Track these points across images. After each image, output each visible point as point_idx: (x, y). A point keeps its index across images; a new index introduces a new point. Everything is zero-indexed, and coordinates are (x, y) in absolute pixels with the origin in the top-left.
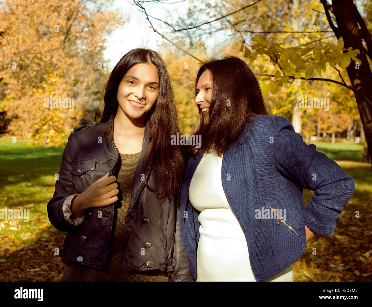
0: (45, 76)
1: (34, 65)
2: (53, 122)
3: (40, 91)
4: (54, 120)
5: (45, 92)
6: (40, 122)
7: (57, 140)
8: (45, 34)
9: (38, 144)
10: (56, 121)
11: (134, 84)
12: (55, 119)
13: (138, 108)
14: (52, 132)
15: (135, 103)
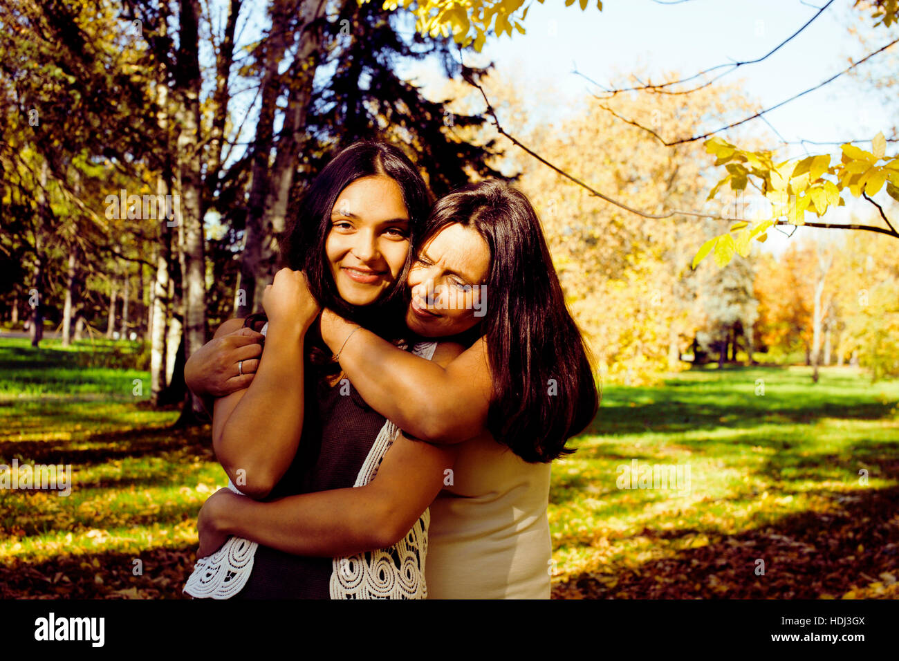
0: (631, 258)
1: (609, 237)
2: (643, 342)
3: (620, 283)
4: (644, 338)
5: (628, 286)
6: (620, 340)
7: (650, 374)
8: (631, 181)
9: (617, 381)
10: (647, 340)
11: (351, 228)
12: (647, 336)
13: (366, 283)
14: (640, 360)
15: (358, 273)
